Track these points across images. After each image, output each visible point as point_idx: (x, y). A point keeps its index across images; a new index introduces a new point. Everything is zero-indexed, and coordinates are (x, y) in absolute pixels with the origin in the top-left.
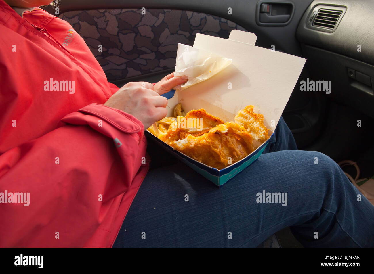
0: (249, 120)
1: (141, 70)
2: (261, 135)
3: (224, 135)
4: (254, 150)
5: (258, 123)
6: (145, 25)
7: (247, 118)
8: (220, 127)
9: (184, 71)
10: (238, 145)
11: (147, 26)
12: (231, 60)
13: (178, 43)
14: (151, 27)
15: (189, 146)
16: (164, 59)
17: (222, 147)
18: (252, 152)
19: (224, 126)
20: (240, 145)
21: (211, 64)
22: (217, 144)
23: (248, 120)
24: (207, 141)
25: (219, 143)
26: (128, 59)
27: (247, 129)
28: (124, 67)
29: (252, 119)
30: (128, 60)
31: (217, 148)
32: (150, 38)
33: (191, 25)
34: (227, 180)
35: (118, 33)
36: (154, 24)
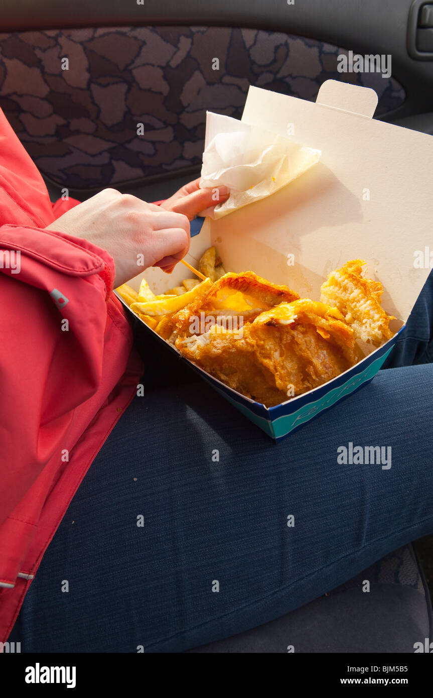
0: (350, 294)
1: (142, 167)
2: (374, 329)
3: (289, 328)
4: (358, 362)
5: (368, 303)
6: (148, 64)
7: (345, 289)
8: (279, 311)
9: (221, 178)
10: (320, 351)
11: (153, 66)
12: (320, 152)
13: (208, 112)
14: (162, 68)
15: (209, 352)
16: (194, 142)
17: (281, 355)
18: (352, 366)
19: (288, 310)
20: (325, 352)
21: (278, 161)
22: (270, 348)
23: (348, 295)
24: (247, 343)
25: (275, 346)
26: (112, 142)
27: (344, 314)
28: (104, 159)
29: (356, 292)
30: (113, 145)
31: (269, 357)
32: (161, 93)
33: (253, 63)
34: (293, 426)
35: (90, 82)
36: (169, 61)
